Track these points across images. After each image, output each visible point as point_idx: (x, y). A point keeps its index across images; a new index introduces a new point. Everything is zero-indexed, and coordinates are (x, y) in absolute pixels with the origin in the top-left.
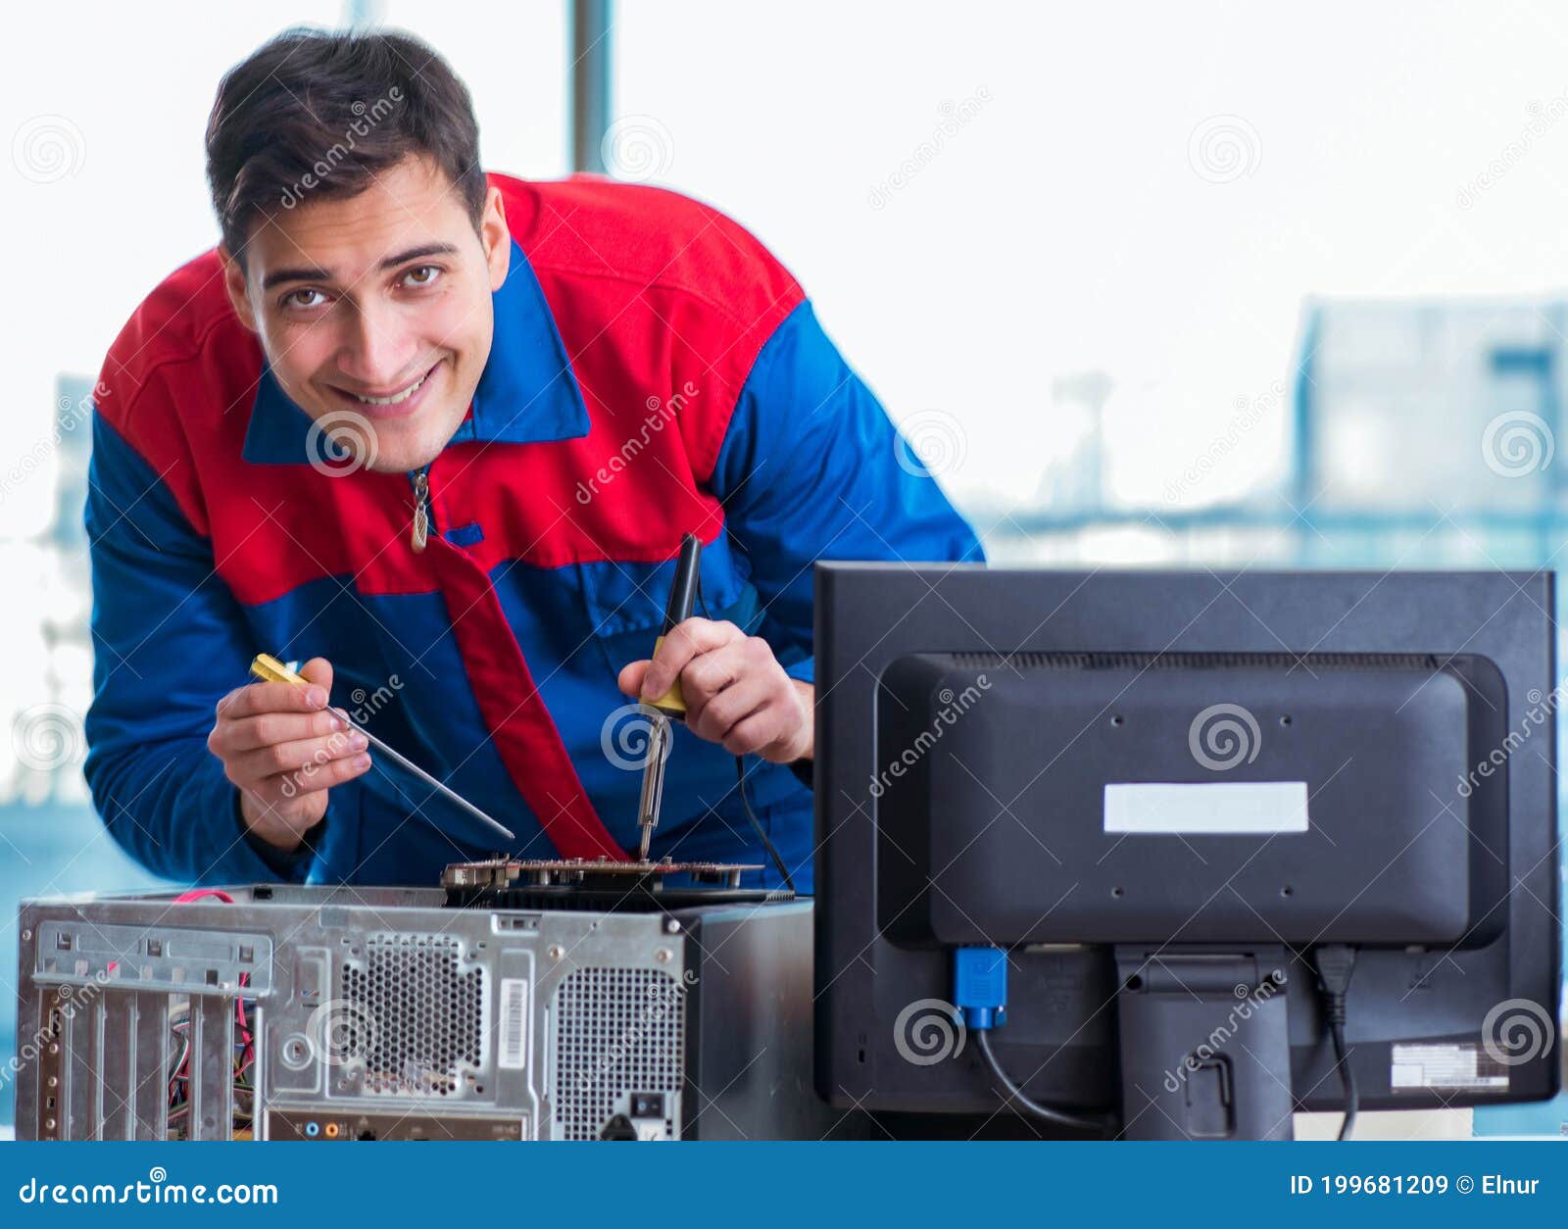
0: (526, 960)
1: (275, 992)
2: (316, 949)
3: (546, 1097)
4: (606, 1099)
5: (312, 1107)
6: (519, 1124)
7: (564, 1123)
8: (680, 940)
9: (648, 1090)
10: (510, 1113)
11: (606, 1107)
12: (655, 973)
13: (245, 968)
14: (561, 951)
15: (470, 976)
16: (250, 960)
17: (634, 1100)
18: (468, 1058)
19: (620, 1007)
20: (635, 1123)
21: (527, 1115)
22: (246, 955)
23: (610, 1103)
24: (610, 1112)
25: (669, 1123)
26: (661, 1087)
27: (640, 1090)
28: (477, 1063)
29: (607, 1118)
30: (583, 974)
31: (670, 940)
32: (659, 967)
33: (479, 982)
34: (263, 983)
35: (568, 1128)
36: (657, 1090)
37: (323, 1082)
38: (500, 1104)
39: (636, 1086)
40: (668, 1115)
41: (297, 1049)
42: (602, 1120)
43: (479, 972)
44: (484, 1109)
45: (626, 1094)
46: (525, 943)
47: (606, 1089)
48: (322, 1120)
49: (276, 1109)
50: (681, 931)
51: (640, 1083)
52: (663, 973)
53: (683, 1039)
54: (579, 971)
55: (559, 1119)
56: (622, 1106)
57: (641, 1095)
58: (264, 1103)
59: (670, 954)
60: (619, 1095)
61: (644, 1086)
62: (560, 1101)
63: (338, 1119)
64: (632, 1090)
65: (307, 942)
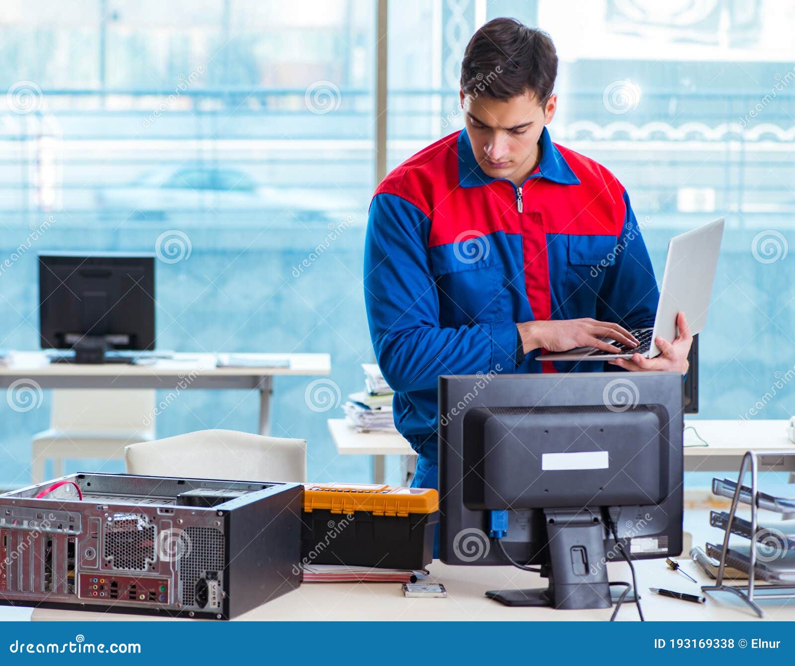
0: (169, 523)
1: (82, 532)
2: (96, 518)
3: (177, 571)
4: (197, 573)
5: (95, 573)
6: (167, 580)
7: (183, 581)
8: (223, 518)
9: (212, 570)
10: (164, 577)
11: (197, 575)
12: (214, 529)
13: (72, 524)
14: (181, 521)
15: (150, 529)
16: (73, 521)
17: (207, 573)
18: (150, 558)
19: (202, 541)
20: (207, 581)
21: (170, 578)
22: (72, 519)
23: (199, 574)
24: (199, 577)
25: (219, 582)
26: (216, 569)
27: (209, 570)
28: (152, 559)
29: (198, 579)
30: (189, 529)
31: (219, 518)
32: (216, 528)
33: (153, 531)
34: (78, 529)
35: (184, 582)
36: (215, 570)
37: (99, 564)
38: (161, 574)
39: (208, 569)
40: (219, 579)
41: (90, 552)
42: (196, 580)
43: (153, 527)
44: (155, 575)
45: (204, 571)
46: (169, 517)
47: (197, 569)
48: (99, 577)
49: (82, 573)
50: (223, 515)
51: (209, 567)
52: (217, 530)
53: (224, 553)
54: (188, 528)
55: (181, 579)
56: (203, 575)
57: (209, 572)
58: (78, 571)
59: (219, 523)
60: (202, 571)
61: (210, 569)
62: (181, 573)
63: (105, 577)
64: (206, 570)
65: (93, 515)
